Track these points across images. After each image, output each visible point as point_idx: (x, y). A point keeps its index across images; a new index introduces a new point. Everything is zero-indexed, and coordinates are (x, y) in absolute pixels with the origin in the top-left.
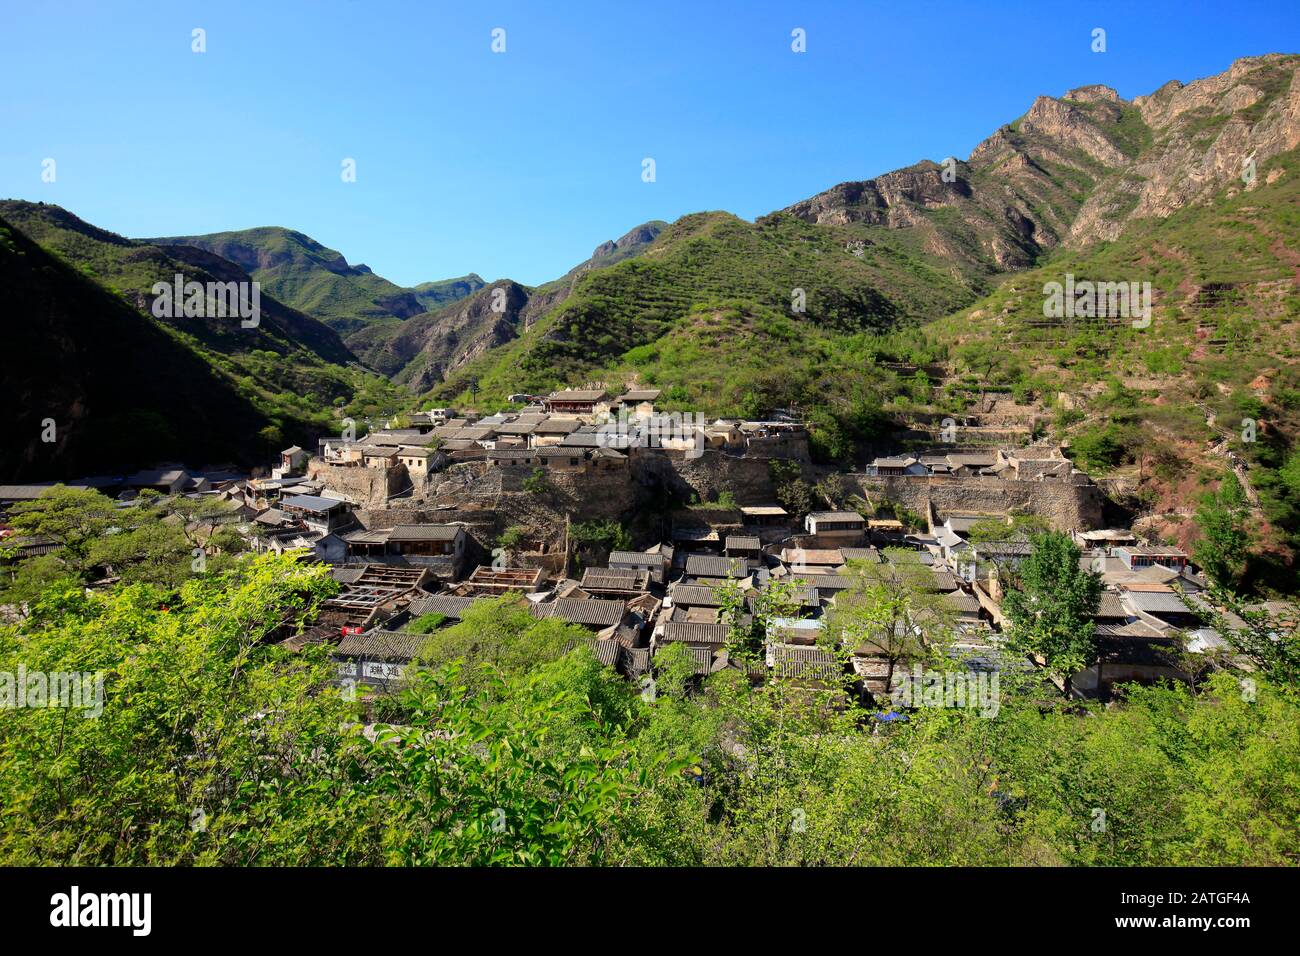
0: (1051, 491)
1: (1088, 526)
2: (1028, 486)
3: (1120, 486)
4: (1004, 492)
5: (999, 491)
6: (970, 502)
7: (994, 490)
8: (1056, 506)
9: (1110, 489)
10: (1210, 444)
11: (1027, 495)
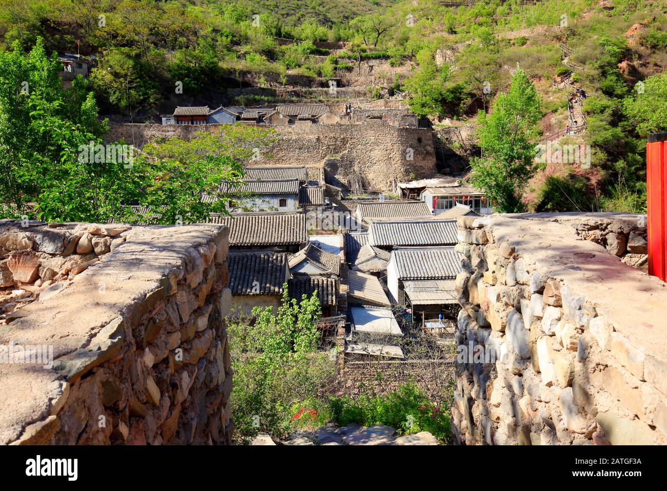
0: (371, 136)
1: (412, 175)
2: (346, 130)
3: (464, 134)
4: (318, 139)
5: (313, 137)
6: (281, 154)
7: (307, 137)
8: (377, 154)
9: (455, 138)
10: (559, 79)
11: (344, 141)
